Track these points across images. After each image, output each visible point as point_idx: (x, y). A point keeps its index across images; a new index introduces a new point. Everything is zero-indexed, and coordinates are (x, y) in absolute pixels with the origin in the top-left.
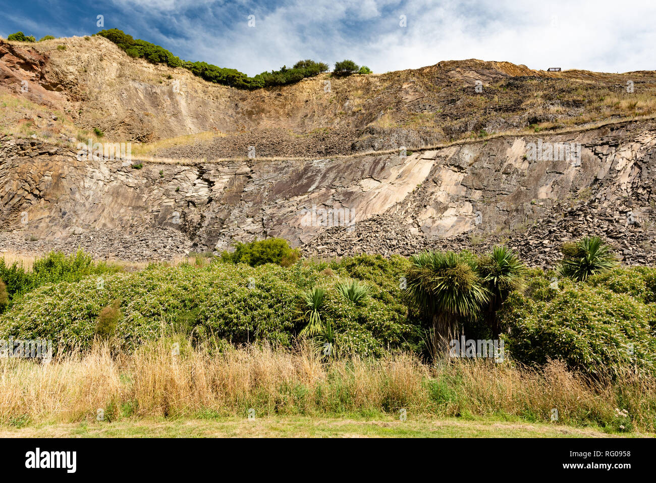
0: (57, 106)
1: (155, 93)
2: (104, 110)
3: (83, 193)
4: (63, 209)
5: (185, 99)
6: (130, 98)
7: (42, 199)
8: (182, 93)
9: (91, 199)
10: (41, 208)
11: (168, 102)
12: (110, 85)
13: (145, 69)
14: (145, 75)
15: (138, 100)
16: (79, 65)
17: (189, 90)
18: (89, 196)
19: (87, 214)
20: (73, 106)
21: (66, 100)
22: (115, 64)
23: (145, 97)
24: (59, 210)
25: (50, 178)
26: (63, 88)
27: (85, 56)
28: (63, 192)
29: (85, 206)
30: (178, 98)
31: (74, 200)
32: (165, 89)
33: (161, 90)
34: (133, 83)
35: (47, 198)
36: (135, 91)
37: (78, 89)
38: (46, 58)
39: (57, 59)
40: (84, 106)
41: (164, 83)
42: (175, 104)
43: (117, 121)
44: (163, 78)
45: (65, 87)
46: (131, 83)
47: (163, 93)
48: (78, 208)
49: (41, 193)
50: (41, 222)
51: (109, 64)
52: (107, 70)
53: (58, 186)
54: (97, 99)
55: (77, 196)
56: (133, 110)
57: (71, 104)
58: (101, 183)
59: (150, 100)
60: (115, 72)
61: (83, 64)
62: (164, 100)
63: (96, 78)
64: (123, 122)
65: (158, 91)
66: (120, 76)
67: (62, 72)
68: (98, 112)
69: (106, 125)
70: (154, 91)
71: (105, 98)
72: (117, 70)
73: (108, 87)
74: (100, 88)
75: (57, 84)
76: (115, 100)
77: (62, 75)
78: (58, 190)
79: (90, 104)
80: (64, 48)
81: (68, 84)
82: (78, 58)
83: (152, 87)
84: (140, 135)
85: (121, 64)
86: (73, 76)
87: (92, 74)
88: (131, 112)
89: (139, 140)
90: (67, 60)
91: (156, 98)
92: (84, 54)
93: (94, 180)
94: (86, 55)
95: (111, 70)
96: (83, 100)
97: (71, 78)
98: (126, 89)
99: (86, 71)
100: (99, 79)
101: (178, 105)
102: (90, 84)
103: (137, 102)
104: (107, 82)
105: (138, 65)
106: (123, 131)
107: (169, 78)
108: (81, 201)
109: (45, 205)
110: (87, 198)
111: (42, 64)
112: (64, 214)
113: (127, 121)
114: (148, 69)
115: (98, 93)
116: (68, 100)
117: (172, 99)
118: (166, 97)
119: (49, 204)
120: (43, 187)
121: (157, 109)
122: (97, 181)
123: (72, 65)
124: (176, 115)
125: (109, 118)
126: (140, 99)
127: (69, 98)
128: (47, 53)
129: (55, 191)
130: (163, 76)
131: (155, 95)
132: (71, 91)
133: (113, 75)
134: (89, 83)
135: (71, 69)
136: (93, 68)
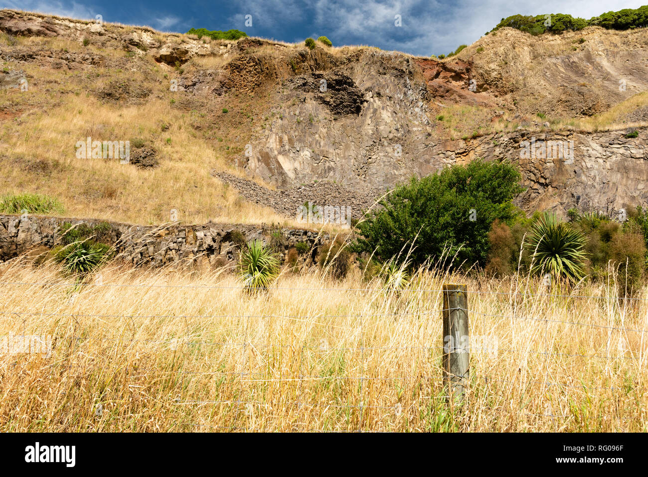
0: (491, 104)
1: (574, 62)
2: (535, 94)
3: (588, 174)
4: (575, 194)
5: (606, 59)
6: (553, 75)
7: (549, 187)
8: (600, 53)
9: (597, 179)
10: (552, 196)
11: (590, 69)
12: (532, 69)
13: (552, 43)
14: (556, 48)
15: (562, 74)
16: (498, 60)
17: (608, 47)
18: (595, 176)
19: (600, 196)
20: (505, 100)
21: (493, 97)
22: (526, 48)
23: (566, 70)
24: (571, 195)
25: (552, 164)
26: (488, 87)
27: (501, 50)
28: (568, 176)
29: (595, 187)
30: (598, 59)
31: (582, 183)
32: (581, 54)
33: (578, 58)
34: (550, 59)
35: (554, 184)
36: (554, 67)
37: (504, 82)
38: (471, 64)
39: (479, 62)
40: (515, 96)
41: (578, 50)
42: (598, 67)
43: (555, 101)
44: (574, 45)
45: (490, 85)
46: (548, 60)
47: (580, 59)
48: (588, 190)
49: (548, 181)
50: (556, 209)
51: (520, 49)
52: (521, 56)
53: (562, 171)
54: (525, 86)
55: (584, 178)
56: (564, 86)
57: (501, 99)
58: (601, 161)
59: (572, 71)
60: (528, 55)
61: (501, 58)
62: (585, 67)
63: (517, 67)
64: (561, 100)
65: (576, 60)
66: (535, 57)
67: (486, 71)
68: (531, 98)
69: (545, 108)
70: (571, 61)
71: (532, 82)
72: (530, 52)
73: (531, 72)
74: (523, 75)
75: (483, 85)
76: (542, 82)
77: (486, 75)
78: (563, 174)
79: (521, 93)
80: (482, 49)
81: (492, 81)
82: (496, 54)
83: (568, 57)
84: (584, 108)
85: (531, 45)
86: (496, 73)
87: (512, 64)
88: (562, 88)
89: (584, 114)
90: (486, 59)
91: (577, 67)
92: (499, 48)
93: (593, 159)
94: (502, 48)
95: (525, 55)
96: (512, 91)
97: (494, 74)
98: (547, 68)
99: (506, 63)
100: (519, 66)
101: (602, 67)
102: (514, 75)
103: (562, 77)
104: (528, 67)
105: (545, 41)
106: (563, 109)
107: (582, 41)
108: (589, 183)
109: (554, 192)
110: (594, 179)
111: (468, 70)
112: (579, 198)
113: (563, 97)
114: (555, 41)
115: (524, 79)
116: (496, 96)
117: (592, 63)
118: (585, 63)
119: (557, 191)
120: (548, 175)
121: (586, 78)
122: (596, 160)
123: (492, 62)
124: (606, 77)
125: (545, 101)
126: (563, 73)
127: (497, 94)
128: (470, 60)
129: (560, 177)
130: (574, 43)
131: (575, 64)
132: (497, 87)
133: (528, 59)
134: (512, 73)
135: (492, 66)
136: (511, 59)
